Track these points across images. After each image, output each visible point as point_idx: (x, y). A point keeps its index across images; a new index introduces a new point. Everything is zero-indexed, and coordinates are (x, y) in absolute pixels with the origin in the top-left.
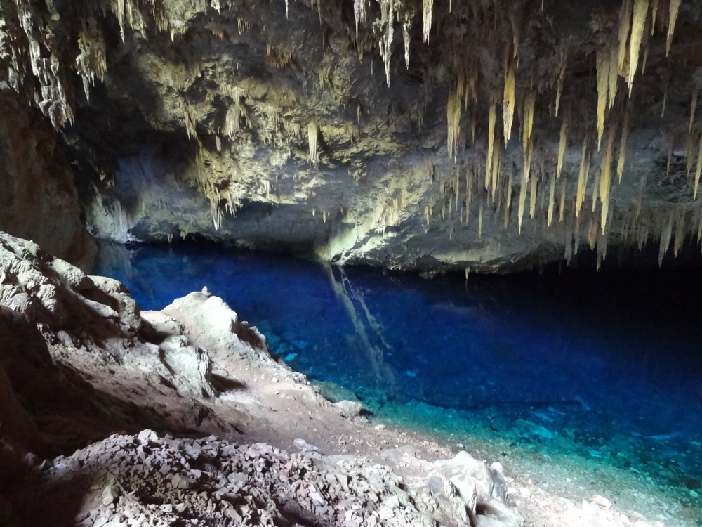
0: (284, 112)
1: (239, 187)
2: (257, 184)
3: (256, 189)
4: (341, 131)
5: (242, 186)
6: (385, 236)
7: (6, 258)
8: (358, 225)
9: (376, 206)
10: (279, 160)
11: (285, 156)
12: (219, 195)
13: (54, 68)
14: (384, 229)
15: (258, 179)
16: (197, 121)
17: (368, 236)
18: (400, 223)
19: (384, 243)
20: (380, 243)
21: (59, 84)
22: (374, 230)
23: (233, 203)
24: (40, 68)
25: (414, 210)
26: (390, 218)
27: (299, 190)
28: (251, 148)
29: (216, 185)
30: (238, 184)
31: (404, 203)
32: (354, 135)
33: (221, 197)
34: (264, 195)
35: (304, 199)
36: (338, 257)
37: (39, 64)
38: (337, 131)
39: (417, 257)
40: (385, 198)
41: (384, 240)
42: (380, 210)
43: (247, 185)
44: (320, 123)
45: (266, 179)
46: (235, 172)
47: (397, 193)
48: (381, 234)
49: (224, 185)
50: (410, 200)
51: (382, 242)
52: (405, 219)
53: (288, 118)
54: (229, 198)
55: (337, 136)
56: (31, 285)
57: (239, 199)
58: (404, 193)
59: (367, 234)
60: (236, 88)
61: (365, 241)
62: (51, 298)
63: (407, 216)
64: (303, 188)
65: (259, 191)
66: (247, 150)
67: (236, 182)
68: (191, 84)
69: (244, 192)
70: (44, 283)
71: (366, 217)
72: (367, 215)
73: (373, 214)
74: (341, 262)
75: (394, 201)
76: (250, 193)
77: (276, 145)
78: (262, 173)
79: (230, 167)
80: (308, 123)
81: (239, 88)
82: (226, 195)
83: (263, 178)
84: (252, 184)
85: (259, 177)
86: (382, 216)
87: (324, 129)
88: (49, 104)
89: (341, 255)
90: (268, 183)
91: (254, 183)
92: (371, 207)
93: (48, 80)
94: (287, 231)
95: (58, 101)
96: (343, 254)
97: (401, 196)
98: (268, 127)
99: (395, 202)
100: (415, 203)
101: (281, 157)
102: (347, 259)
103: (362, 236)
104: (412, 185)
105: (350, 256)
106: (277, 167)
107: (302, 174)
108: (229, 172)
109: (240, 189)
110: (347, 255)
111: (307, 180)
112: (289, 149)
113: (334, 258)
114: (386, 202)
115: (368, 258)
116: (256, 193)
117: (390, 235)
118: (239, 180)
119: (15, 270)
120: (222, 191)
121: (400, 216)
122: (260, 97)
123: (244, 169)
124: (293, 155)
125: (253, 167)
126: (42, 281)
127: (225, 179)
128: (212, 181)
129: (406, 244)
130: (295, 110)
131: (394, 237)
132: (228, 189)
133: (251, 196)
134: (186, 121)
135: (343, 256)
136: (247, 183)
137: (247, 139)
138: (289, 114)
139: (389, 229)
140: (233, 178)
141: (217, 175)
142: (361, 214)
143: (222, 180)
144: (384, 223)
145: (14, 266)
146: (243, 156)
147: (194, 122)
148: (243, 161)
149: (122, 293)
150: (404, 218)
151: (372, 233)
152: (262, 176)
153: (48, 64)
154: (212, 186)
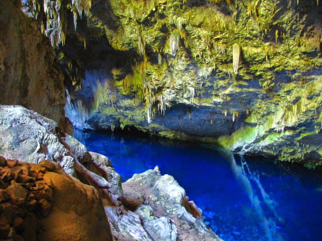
0: (215, 35)
1: (171, 92)
2: (184, 90)
3: (183, 94)
4: (259, 50)
5: (173, 91)
6: (282, 134)
7: (40, 131)
8: (259, 125)
9: (277, 110)
10: (205, 71)
11: (210, 69)
12: (154, 98)
13: (58, 8)
14: (283, 128)
15: (186, 86)
16: (146, 43)
17: (267, 133)
18: (297, 124)
19: (281, 140)
20: (277, 139)
21: (59, 18)
22: (274, 129)
23: (164, 104)
24: (49, 8)
25: (311, 114)
26: (290, 119)
27: (217, 95)
28: (184, 63)
29: (153, 90)
30: (170, 89)
31: (303, 109)
32: (269, 54)
33: (156, 99)
34: (188, 99)
35: (220, 102)
36: (239, 149)
37: (49, 5)
38: (255, 50)
39: (305, 152)
40: (286, 104)
41: (281, 137)
42: (280, 113)
43: (177, 91)
44: (242, 44)
45: (192, 86)
46: (169, 81)
47: (297, 100)
48: (280, 132)
49: (159, 90)
50: (309, 106)
51: (279, 139)
52: (302, 122)
53: (218, 40)
54: (161, 100)
55: (255, 54)
56: (57, 155)
57: (169, 101)
58: (304, 101)
59: (266, 132)
60: (179, 18)
61: (264, 138)
62: (70, 168)
63: (304, 119)
64: (220, 94)
65: (185, 96)
66: (180, 64)
67: (168, 88)
68: (146, 16)
69: (174, 95)
70: (66, 155)
71: (267, 119)
72: (269, 117)
73: (273, 117)
74: (241, 153)
75: (293, 107)
76: (178, 97)
77: (205, 61)
78: (190, 82)
79: (165, 77)
80: (233, 44)
81: (182, 18)
82: (160, 98)
83: (189, 85)
84: (181, 90)
85: (187, 84)
86: (282, 118)
87: (245, 49)
88: (51, 32)
89: (241, 147)
90: (193, 89)
91: (183, 89)
92: (273, 111)
93: (53, 16)
94: (199, 127)
95: (57, 29)
96: (244, 146)
97: (300, 103)
98: (200, 47)
99: (295, 108)
100: (312, 109)
101: (207, 70)
102: (246, 151)
103: (262, 133)
104: (312, 94)
105: (250, 148)
106: (203, 78)
107: (221, 83)
108: (164, 81)
109: (171, 93)
110: (246, 148)
111: (225, 88)
112: (214, 64)
113: (236, 149)
114: (286, 107)
115: (265, 151)
116: (182, 97)
117: (287, 133)
118: (172, 86)
119: (46, 141)
120: (157, 94)
121: (298, 119)
122: (197, 24)
123: (176, 79)
124: (217, 68)
125: (184, 77)
126: (64, 153)
127: (160, 86)
128: (151, 87)
129: (299, 141)
130: (224, 34)
131: (290, 136)
132: (161, 93)
133: (178, 99)
134: (139, 43)
135: (244, 149)
136: (177, 89)
137: (181, 56)
138: (218, 37)
139: (286, 129)
140: (167, 85)
141: (155, 83)
142: (263, 116)
143: (158, 86)
144: (283, 124)
145: (45, 137)
146: (177, 68)
147: (145, 44)
148: (176, 72)
149: (109, 167)
150: (301, 120)
151: (271, 131)
152: (189, 84)
153: (54, 5)
154: (150, 90)
